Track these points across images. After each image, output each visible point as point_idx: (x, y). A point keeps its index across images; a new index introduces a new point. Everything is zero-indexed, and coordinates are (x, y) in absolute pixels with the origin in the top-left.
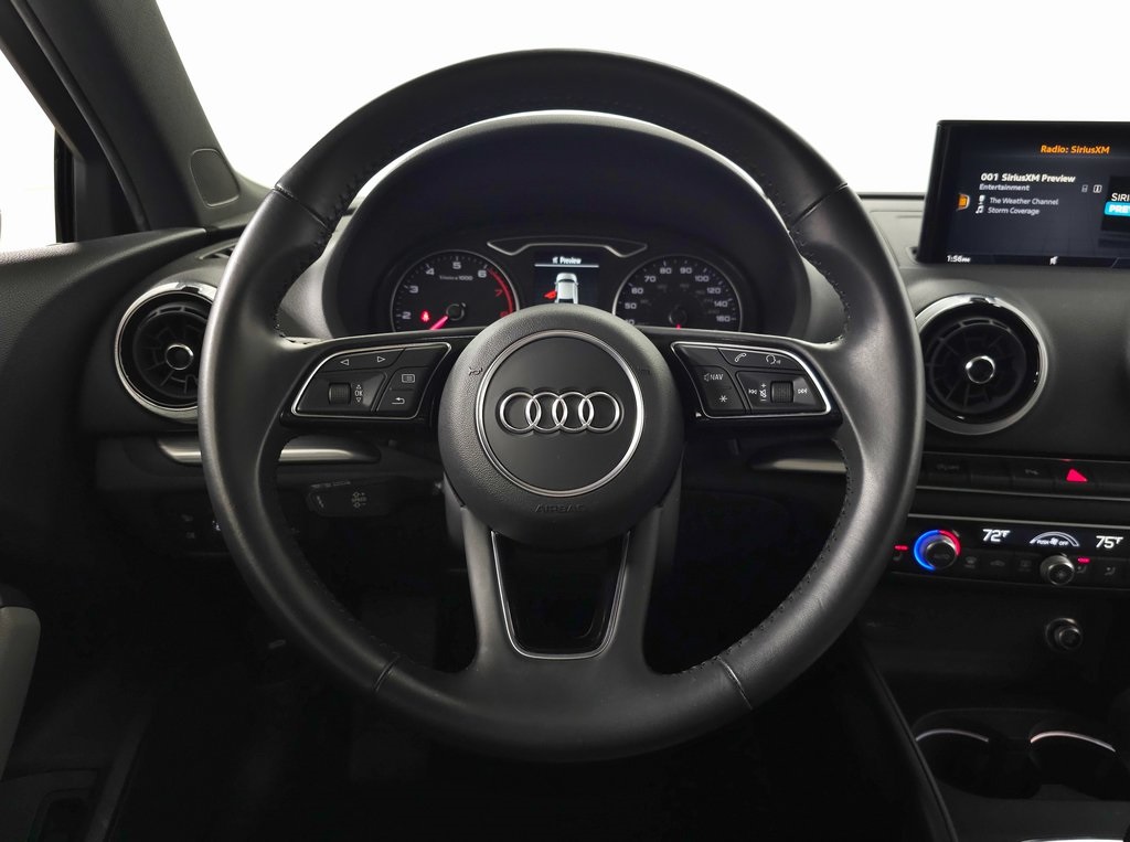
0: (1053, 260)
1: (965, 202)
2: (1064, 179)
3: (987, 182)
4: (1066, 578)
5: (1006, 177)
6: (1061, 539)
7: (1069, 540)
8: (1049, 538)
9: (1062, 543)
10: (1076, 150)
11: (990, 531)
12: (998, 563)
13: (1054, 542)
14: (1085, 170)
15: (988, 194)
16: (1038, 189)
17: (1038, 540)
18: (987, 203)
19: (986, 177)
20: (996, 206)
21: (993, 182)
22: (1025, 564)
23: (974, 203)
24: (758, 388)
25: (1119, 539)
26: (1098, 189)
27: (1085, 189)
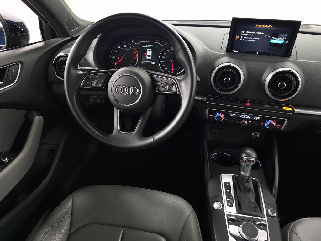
0: (257, 53)
1: (237, 37)
2: (261, 33)
3: (243, 33)
4: (245, 125)
5: (247, 32)
6: (246, 117)
7: (248, 117)
8: (244, 116)
9: (246, 118)
10: (265, 26)
11: (231, 114)
12: (232, 121)
13: (245, 117)
14: (266, 31)
15: (243, 36)
16: (255, 35)
17: (241, 116)
18: (243, 38)
19: (243, 32)
20: (245, 39)
21: (244, 33)
22: (238, 121)
23: (240, 38)
24: (166, 87)
25: (259, 118)
26: (269, 36)
27: (266, 36)
